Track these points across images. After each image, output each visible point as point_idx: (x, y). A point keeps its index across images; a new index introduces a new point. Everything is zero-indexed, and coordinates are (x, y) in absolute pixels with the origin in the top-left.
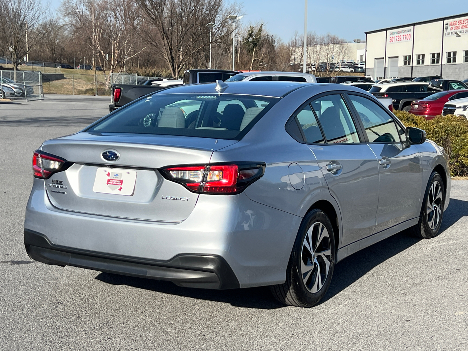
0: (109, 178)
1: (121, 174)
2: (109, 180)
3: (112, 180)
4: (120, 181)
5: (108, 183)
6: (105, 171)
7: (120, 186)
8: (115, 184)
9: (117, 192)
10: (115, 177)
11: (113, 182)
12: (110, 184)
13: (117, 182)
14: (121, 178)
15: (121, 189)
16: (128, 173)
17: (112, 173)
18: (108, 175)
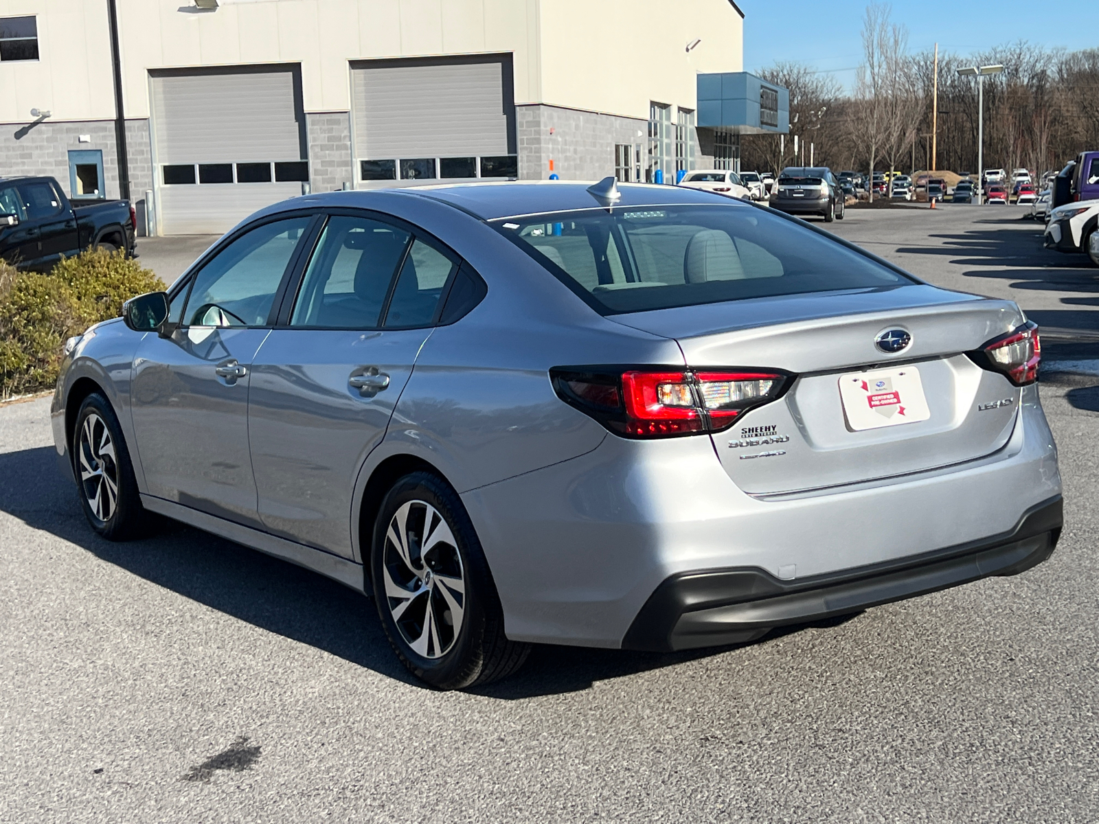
0: (869, 394)
1: (889, 379)
2: (870, 399)
3: (875, 396)
4: (892, 396)
5: (871, 406)
6: (855, 381)
7: (898, 405)
8: (885, 404)
9: (897, 419)
10: (878, 388)
11: (880, 400)
12: (876, 406)
13: (887, 399)
14: (892, 388)
15: (905, 412)
16: (902, 374)
17: (870, 381)
18: (865, 387)
